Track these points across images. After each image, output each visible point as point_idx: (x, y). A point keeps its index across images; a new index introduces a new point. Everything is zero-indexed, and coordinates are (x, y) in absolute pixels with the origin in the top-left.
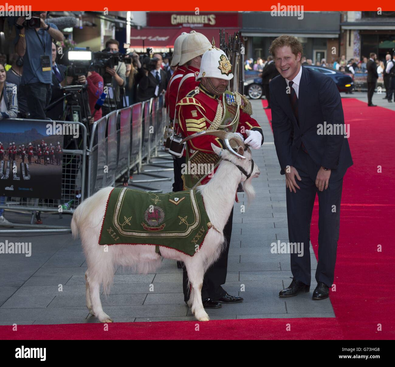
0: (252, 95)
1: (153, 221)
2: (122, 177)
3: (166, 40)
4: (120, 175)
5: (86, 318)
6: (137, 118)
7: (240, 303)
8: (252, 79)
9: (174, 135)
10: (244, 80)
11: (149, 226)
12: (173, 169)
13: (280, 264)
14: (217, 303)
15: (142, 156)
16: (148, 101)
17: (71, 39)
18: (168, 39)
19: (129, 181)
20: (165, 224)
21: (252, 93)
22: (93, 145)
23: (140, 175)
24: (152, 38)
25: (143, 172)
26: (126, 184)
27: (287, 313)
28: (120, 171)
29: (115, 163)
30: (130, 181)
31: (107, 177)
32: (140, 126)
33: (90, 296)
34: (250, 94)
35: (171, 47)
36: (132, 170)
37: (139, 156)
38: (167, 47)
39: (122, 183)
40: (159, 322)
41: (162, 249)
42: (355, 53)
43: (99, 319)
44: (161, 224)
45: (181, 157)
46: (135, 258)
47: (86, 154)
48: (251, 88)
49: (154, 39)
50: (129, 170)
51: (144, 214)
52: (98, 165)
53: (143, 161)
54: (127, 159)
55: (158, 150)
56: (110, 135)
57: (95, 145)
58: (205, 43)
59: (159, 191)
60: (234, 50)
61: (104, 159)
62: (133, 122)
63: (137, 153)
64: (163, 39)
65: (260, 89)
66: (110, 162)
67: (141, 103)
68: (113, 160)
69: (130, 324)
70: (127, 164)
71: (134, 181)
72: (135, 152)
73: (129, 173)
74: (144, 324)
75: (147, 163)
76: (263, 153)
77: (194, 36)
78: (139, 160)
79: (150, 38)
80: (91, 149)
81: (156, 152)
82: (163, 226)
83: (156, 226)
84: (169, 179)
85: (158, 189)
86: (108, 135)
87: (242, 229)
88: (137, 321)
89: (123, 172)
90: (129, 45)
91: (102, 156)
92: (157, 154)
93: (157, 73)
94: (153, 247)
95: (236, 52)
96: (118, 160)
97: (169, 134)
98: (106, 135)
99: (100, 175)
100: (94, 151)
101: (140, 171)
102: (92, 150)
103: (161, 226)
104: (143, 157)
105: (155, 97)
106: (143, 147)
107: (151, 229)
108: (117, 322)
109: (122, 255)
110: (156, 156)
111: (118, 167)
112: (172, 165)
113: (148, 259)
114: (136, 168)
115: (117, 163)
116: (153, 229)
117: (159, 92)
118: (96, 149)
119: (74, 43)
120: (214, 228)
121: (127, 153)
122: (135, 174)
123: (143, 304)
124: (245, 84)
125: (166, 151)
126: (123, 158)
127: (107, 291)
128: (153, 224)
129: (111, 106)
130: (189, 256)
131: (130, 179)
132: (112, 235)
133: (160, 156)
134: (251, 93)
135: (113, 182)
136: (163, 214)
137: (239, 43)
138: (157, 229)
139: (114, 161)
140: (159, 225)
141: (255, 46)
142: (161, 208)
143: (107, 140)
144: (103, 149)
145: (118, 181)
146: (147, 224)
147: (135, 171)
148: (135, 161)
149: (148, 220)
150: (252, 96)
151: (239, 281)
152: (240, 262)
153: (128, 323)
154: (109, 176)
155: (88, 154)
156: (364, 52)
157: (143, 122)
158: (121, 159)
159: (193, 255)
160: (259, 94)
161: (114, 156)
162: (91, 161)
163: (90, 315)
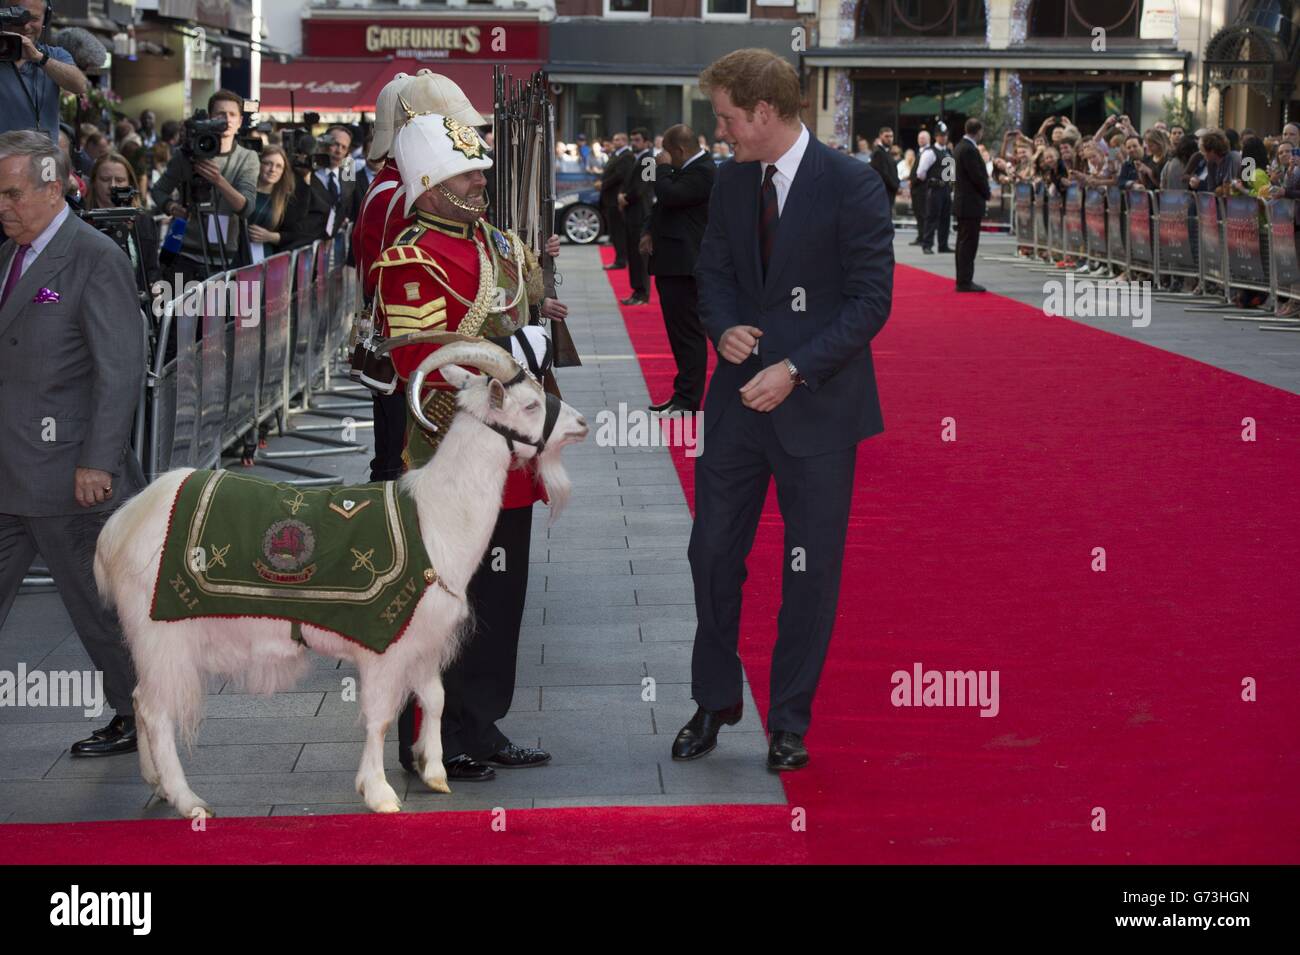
0: (575, 235)
1: (285, 556)
2: (237, 444)
3: (352, 90)
4: (233, 439)
5: (146, 807)
6: (278, 291)
7: (544, 768)
8: (574, 193)
9: (375, 338)
10: (554, 197)
11: (274, 568)
12: (372, 423)
13: (645, 667)
14: (483, 768)
15: (291, 389)
16: (307, 247)
17: (106, 86)
18: (359, 89)
19: (256, 454)
20: (313, 567)
21: (574, 229)
22: (165, 362)
23: (285, 438)
24: (315, 87)
25: (293, 430)
26: (249, 462)
27: (663, 792)
28: (232, 428)
29: (221, 408)
30: (259, 454)
31: (201, 443)
32: (286, 314)
33: (152, 752)
34: (569, 232)
35: (365, 108)
36: (265, 426)
37: (282, 389)
38: (357, 109)
39: (239, 460)
40: (334, 816)
41: (307, 630)
42: (839, 127)
43: (177, 810)
44: (304, 565)
45: (390, 392)
46: (240, 654)
47: (147, 382)
48: (573, 216)
49: (323, 89)
50: (258, 426)
51: (262, 538)
52: (178, 412)
53: (294, 403)
54: (251, 396)
55: (332, 374)
56: (209, 336)
57: (171, 360)
58: (456, 101)
59: (335, 480)
60: (531, 119)
61: (194, 397)
62: (268, 301)
63: (279, 382)
64: (346, 88)
65: (594, 217)
66: (208, 405)
67: (288, 252)
68: (217, 398)
69: (260, 820)
70: (251, 408)
71: (269, 454)
72: (272, 379)
73: (256, 432)
74: (296, 822)
75: (302, 407)
76: (602, 384)
77: (427, 81)
78: (285, 398)
79: (311, 86)
80: (159, 372)
81: (327, 379)
82: (310, 571)
83: (293, 571)
84: (361, 448)
85: (332, 474)
86: (204, 336)
87: (547, 578)
88: (276, 813)
89: (241, 432)
90: (257, 104)
91: (188, 388)
92: (331, 385)
93: (332, 175)
94: (286, 626)
95: (535, 124)
96: (228, 399)
97: (361, 333)
98: (199, 336)
99: (181, 438)
100: (167, 376)
101: (285, 428)
102: (161, 374)
103: (304, 571)
104: (294, 392)
105: (324, 237)
106: (294, 365)
107: (278, 577)
108: (226, 815)
109: (208, 646)
110: (327, 389)
111: (229, 417)
112: (370, 413)
113: (273, 655)
114: (276, 420)
115: (227, 406)
116: (283, 578)
117: (337, 226)
118: (171, 373)
119: (115, 98)
120: (441, 584)
121: (250, 382)
122: (273, 436)
123: (292, 771)
124: (558, 205)
125: (355, 379)
126: (242, 395)
127: (192, 737)
128: (283, 565)
129: (212, 261)
130: (373, 652)
131: (260, 448)
132: (181, 596)
133: (337, 389)
134: (571, 228)
135: (217, 457)
136: (310, 542)
137: (542, 103)
138: (293, 578)
139: (219, 403)
140: (299, 569)
141: (582, 108)
142: (307, 525)
143: (200, 348)
144: (191, 372)
145: (227, 454)
146: (268, 563)
147: (272, 429)
148: (274, 402)
149: (271, 553)
150: (572, 237)
151: (540, 710)
152: (542, 662)
153: (254, 818)
154: (206, 442)
155: (151, 383)
156: (863, 126)
157: (295, 301)
158: (236, 398)
159: (384, 652)
160: (591, 232)
161: (218, 390)
162: (159, 402)
163: (155, 799)
